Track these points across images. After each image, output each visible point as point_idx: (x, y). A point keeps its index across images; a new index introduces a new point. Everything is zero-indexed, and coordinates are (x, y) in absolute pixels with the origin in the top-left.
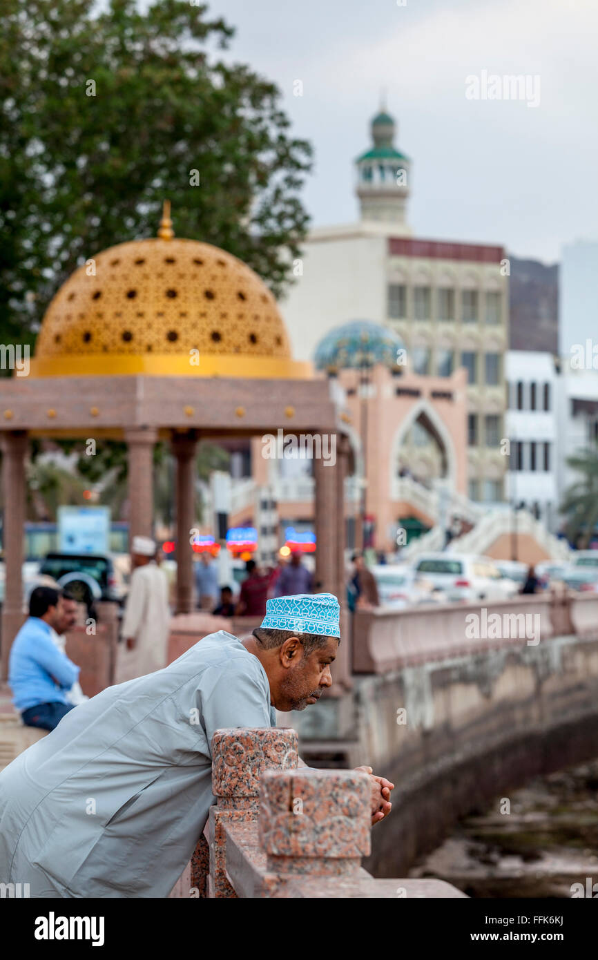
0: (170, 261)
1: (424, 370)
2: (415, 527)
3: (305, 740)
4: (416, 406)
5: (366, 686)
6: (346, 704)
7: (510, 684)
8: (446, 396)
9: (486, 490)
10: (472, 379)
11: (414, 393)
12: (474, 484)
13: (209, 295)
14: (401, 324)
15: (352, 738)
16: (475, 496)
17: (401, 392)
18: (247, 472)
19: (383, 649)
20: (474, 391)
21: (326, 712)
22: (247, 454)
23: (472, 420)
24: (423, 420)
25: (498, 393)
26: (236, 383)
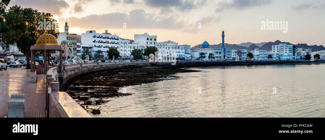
0: (47, 35)
1: (70, 44)
2: (69, 57)
3: (59, 76)
4: (69, 47)
5: (64, 71)
6: (63, 73)
7: (77, 71)
8: (72, 46)
9: (75, 54)
10: (74, 45)
11: (69, 46)
12: (74, 54)
13: (51, 38)
14: (68, 40)
15: (63, 76)
16: (74, 55)
17: (68, 46)
18: (55, 53)
19: (66, 68)
20: (74, 46)
21: (61, 73)
22: (55, 51)
23: (74, 48)
24: (70, 48)
25: (76, 46)
26: (53, 46)
